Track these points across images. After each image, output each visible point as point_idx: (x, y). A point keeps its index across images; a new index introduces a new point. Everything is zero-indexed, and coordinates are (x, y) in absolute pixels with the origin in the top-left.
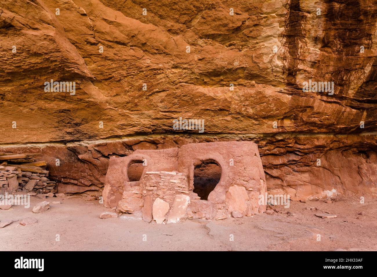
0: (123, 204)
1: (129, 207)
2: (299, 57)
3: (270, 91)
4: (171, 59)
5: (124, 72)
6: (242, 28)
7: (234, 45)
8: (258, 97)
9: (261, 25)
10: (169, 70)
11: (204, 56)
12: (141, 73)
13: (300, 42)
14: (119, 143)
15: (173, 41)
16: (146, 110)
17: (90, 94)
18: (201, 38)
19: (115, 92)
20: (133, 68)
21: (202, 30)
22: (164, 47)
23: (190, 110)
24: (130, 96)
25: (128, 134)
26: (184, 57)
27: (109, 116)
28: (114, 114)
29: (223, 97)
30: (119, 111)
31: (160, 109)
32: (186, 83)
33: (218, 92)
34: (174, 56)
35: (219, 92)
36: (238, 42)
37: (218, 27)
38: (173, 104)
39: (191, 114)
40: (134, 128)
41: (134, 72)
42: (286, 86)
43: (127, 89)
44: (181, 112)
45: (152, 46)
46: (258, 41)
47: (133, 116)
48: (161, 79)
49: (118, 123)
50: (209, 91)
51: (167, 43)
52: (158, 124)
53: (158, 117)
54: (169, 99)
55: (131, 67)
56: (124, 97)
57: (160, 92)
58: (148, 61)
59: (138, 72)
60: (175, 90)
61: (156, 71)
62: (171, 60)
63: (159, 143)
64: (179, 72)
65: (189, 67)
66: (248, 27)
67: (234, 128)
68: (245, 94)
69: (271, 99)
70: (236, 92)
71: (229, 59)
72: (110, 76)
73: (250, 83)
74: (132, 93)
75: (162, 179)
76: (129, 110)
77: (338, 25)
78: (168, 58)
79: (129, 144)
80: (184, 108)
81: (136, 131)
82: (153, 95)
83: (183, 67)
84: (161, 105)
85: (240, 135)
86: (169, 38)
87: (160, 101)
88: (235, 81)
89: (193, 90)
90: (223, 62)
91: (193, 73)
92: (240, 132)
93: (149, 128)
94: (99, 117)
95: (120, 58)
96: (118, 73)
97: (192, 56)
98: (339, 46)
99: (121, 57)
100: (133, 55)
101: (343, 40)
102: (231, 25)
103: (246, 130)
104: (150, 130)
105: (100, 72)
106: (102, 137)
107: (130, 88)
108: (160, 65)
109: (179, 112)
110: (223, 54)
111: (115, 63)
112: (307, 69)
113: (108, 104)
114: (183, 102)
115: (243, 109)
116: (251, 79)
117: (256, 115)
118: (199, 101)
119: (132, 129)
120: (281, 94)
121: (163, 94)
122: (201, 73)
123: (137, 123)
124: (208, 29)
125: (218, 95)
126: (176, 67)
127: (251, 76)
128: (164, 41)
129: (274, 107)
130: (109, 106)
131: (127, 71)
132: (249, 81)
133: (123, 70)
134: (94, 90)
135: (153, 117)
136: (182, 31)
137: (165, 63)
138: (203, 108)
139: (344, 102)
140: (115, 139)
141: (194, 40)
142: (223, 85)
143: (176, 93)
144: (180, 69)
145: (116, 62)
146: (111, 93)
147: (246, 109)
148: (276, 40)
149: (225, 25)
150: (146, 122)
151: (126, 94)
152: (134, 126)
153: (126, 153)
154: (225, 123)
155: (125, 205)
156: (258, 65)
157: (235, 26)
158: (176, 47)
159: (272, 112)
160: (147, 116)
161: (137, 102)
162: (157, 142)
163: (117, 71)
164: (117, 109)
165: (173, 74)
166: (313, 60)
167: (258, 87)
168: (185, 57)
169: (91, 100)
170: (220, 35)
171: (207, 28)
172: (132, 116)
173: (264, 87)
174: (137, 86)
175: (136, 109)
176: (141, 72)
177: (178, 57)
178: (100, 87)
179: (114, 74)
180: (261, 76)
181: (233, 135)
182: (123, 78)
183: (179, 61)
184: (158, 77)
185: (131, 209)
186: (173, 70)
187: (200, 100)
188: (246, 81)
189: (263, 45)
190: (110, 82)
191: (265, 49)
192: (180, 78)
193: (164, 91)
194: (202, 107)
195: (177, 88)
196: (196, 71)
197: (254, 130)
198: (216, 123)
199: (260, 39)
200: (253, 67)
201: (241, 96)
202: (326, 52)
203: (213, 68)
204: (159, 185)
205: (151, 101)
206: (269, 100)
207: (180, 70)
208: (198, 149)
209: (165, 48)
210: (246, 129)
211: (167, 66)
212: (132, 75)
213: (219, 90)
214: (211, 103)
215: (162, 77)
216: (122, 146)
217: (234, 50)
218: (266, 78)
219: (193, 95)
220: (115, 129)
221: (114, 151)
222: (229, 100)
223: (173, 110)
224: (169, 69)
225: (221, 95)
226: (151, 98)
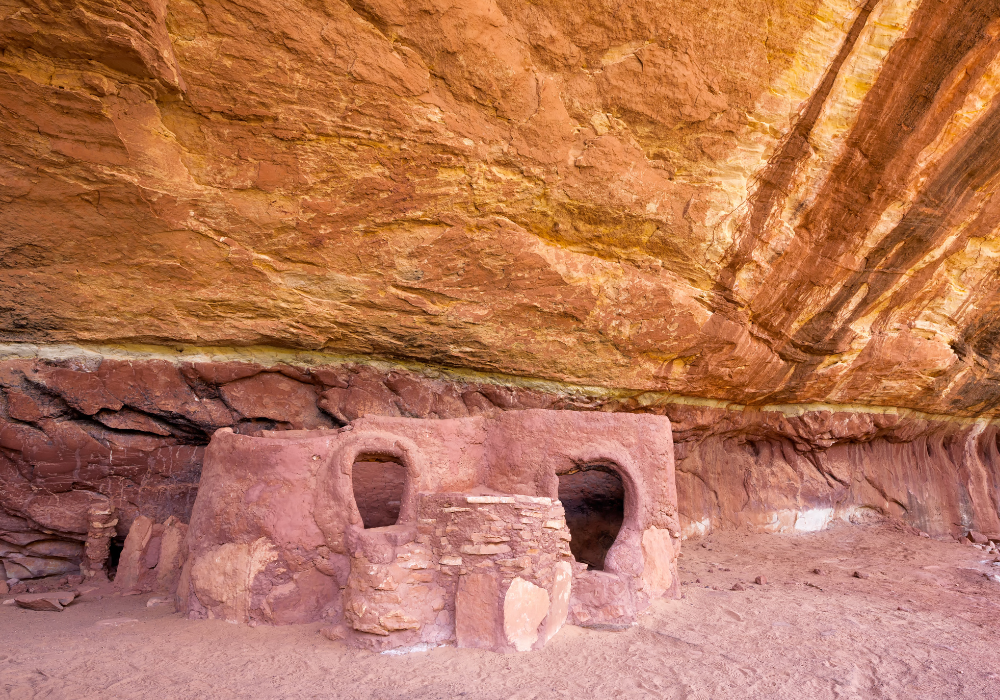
0: (381, 610)
1: (406, 618)
2: (762, 234)
3: (682, 293)
4: (507, 134)
5: (328, 118)
6: (702, 126)
7: (665, 159)
8: (656, 301)
9: (737, 138)
10: (484, 167)
11: (593, 162)
12: (390, 144)
13: (776, 203)
14: (165, 367)
15: (534, 83)
16: (343, 270)
17: (137, 154)
18: (606, 108)
19: (250, 174)
20: (372, 116)
21: (619, 89)
22: (503, 92)
23: (485, 298)
24: (306, 208)
25: (224, 338)
26: (543, 144)
27: (172, 257)
28: (203, 257)
29: (583, 283)
30: (233, 248)
31: (397, 277)
32: (513, 218)
33: (576, 266)
34: (520, 129)
35: (580, 267)
36: (677, 154)
37: (655, 101)
38: (446, 272)
39: (486, 312)
40: (261, 321)
41: (370, 133)
42: (713, 289)
43: (310, 180)
44: (457, 299)
45: (469, 72)
46: (713, 170)
47: (280, 281)
48: (449, 184)
49: (203, 293)
50: (558, 257)
51: (516, 82)
52: (361, 323)
53: (377, 301)
54: (441, 251)
55: (368, 111)
56: (282, 203)
57: (425, 223)
58: (433, 113)
59: (384, 138)
60: (471, 230)
61: (446, 155)
62: (504, 138)
63: (333, 383)
64: (508, 181)
65: (543, 177)
66: (715, 129)
67: (569, 367)
68: (633, 286)
69: (677, 311)
70: (615, 277)
71: (644, 192)
72: (262, 111)
73: (651, 262)
74: (319, 199)
75: (525, 520)
76: (277, 254)
77: (841, 195)
78: (497, 128)
79: (214, 376)
80: (472, 291)
81: (269, 333)
82: (394, 227)
83: (528, 171)
84: (404, 264)
85: (573, 388)
86: (527, 70)
87: (409, 250)
88: (625, 248)
89: (522, 245)
90: (629, 195)
91: (545, 196)
92: (575, 380)
93: (322, 330)
94: (119, 251)
95: (339, 63)
96: (302, 112)
97: (564, 148)
98: (822, 235)
99: (345, 61)
100: (397, 74)
101: (834, 224)
102: (687, 110)
103: (590, 376)
104: (322, 339)
105: (220, 82)
106: (86, 335)
107: (323, 182)
108: (467, 142)
109: (452, 299)
110: (636, 173)
111: (309, 70)
112: (763, 264)
113: (192, 213)
114: (479, 272)
115: (614, 323)
116: (657, 255)
117: (633, 344)
118: (523, 278)
119: (250, 322)
120: (698, 304)
121: (429, 233)
122: (562, 205)
123: (283, 305)
124: (632, 93)
125: (575, 274)
126: (506, 164)
127: (662, 248)
128: (511, 73)
129: (674, 331)
130: (195, 223)
131: (344, 118)
132: (652, 258)
133: (330, 108)
134: (158, 141)
135: (358, 297)
136: (569, 67)
137: (484, 140)
138: (525, 301)
139: (776, 344)
140: (148, 349)
141: (586, 108)
142: (592, 252)
143: (473, 240)
144: (515, 174)
145: (316, 72)
146: (228, 174)
147: (621, 324)
148: (744, 181)
149: (677, 105)
150: (324, 308)
151: (292, 196)
152: (267, 314)
153: (187, 407)
154: (556, 351)
155: (392, 613)
156: (690, 227)
157: (696, 117)
158: (535, 106)
159: (664, 343)
160: (338, 289)
161: (323, 236)
162: (326, 380)
163: (300, 101)
164: (222, 239)
165: (489, 181)
166: (779, 249)
167: (664, 277)
168: (545, 144)
169: (128, 178)
170: (652, 122)
171: (634, 91)
172: (275, 279)
173: (675, 280)
174: (353, 182)
175: (309, 260)
176: (393, 138)
177: (526, 137)
178: (186, 138)
179: (280, 111)
180: (682, 253)
181: (557, 384)
182: (314, 137)
183: (525, 149)
184: (443, 175)
185: (414, 622)
186: (495, 169)
187: (526, 276)
188: (646, 256)
189: (719, 184)
190: (244, 133)
191: (719, 195)
192: (504, 199)
193: (437, 223)
194: (521, 297)
195: (479, 228)
196: (557, 194)
197: (610, 378)
198: (534, 347)
199: (719, 168)
200: (679, 227)
201: (623, 290)
202: (802, 238)
203: (599, 202)
204: (519, 540)
205: (379, 243)
206: (673, 313)
207: (516, 178)
208: (562, 427)
209: (504, 94)
210: (594, 373)
211: (484, 150)
212: (357, 137)
213: (581, 262)
214: (551, 293)
215: (452, 180)
216: (177, 380)
217: (659, 171)
218: (689, 259)
219: (516, 260)
220: (175, 313)
221: (133, 398)
222: (594, 293)
223: (436, 289)
224: (485, 162)
225: (582, 276)
226: (383, 234)
